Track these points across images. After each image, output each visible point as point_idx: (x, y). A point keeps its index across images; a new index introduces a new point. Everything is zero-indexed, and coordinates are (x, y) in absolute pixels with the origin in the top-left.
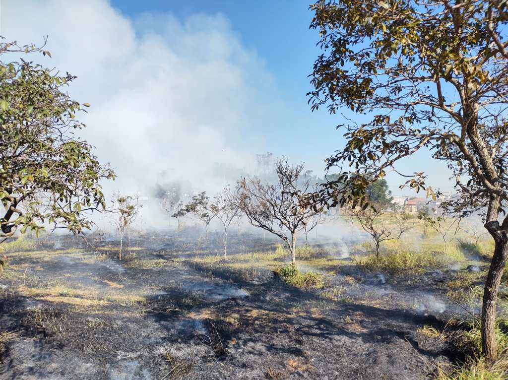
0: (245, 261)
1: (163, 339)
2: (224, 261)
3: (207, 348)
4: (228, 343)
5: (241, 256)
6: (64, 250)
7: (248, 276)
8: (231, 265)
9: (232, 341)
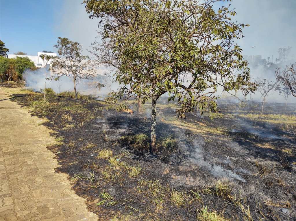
0: (276, 119)
1: (248, 154)
2: (261, 118)
3: (277, 163)
4: (291, 164)
5: (272, 116)
6: (167, 104)
7: (283, 128)
8: (267, 121)
9: (293, 162)
